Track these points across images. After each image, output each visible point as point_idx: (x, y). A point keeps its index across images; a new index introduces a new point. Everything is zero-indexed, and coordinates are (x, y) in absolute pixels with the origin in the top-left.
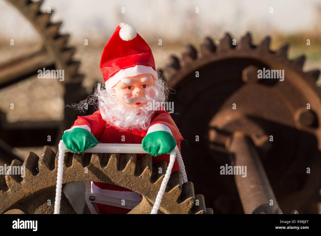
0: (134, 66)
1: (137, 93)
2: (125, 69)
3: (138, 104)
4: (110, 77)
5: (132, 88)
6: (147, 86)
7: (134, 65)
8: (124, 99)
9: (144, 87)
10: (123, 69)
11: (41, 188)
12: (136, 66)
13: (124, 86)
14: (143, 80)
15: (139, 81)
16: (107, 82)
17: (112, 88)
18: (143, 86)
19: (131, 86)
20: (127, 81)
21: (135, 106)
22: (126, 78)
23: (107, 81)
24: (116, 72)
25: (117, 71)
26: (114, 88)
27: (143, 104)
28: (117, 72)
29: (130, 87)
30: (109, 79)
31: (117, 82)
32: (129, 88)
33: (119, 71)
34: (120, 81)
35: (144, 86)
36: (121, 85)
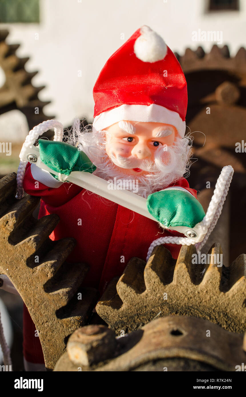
0: (148, 105)
1: (139, 154)
2: (130, 104)
4: (103, 111)
5: (134, 140)
6: (160, 144)
7: (149, 103)
8: (114, 157)
9: (155, 145)
10: (127, 104)
15: (149, 134)
16: (97, 117)
17: (103, 130)
18: (153, 142)
19: (134, 138)
20: (128, 128)
22: (128, 121)
23: (97, 115)
24: (115, 106)
25: (117, 104)
26: (104, 131)
28: (117, 106)
30: (101, 114)
31: (112, 123)
32: (129, 139)
33: (120, 105)
34: (117, 123)
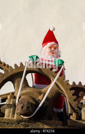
3: (53, 53)
11: (20, 71)
12: (53, 42)
13: (49, 47)
14: (55, 46)
15: (54, 46)
20: (50, 45)
21: (52, 54)
26: (46, 48)
27: (54, 54)
29: (51, 48)
35: (55, 49)
36: (48, 46)
